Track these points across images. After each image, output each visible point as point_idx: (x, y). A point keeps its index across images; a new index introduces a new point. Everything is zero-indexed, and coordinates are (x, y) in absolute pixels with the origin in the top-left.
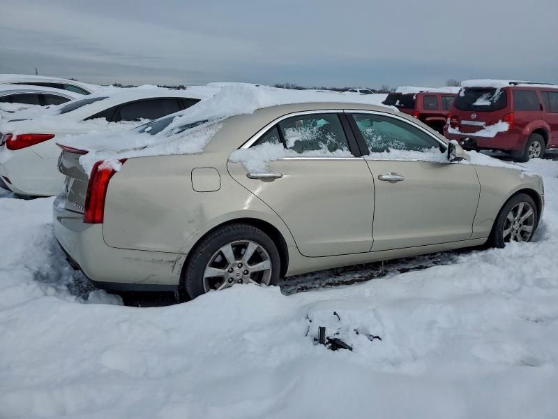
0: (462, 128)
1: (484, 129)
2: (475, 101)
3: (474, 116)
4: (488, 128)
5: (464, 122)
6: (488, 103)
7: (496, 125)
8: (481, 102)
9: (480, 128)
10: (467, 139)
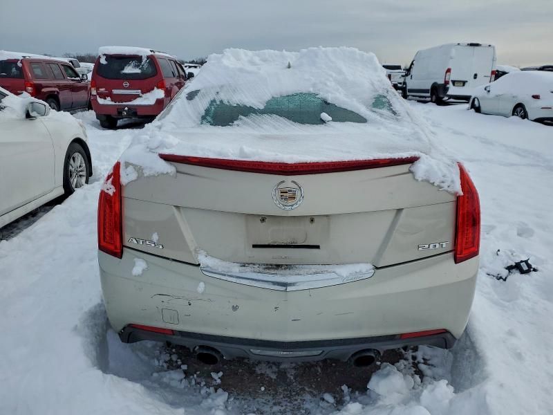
0: (114, 98)
1: (141, 97)
2: (123, 69)
3: (126, 84)
4: (144, 96)
5: (115, 92)
6: (138, 71)
7: (153, 92)
8: (129, 70)
9: (137, 96)
10: (126, 109)
